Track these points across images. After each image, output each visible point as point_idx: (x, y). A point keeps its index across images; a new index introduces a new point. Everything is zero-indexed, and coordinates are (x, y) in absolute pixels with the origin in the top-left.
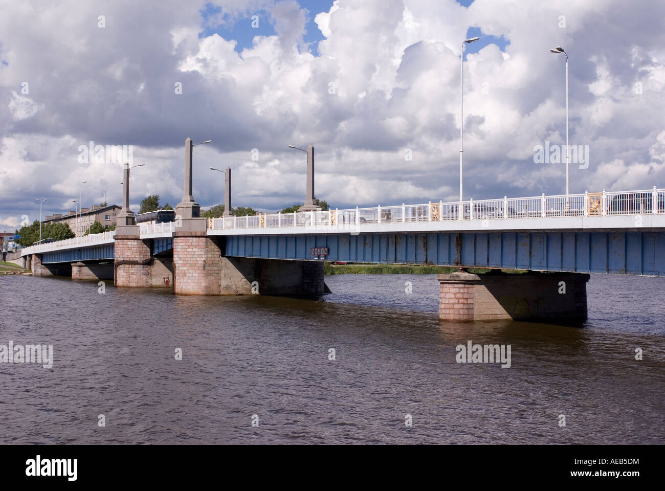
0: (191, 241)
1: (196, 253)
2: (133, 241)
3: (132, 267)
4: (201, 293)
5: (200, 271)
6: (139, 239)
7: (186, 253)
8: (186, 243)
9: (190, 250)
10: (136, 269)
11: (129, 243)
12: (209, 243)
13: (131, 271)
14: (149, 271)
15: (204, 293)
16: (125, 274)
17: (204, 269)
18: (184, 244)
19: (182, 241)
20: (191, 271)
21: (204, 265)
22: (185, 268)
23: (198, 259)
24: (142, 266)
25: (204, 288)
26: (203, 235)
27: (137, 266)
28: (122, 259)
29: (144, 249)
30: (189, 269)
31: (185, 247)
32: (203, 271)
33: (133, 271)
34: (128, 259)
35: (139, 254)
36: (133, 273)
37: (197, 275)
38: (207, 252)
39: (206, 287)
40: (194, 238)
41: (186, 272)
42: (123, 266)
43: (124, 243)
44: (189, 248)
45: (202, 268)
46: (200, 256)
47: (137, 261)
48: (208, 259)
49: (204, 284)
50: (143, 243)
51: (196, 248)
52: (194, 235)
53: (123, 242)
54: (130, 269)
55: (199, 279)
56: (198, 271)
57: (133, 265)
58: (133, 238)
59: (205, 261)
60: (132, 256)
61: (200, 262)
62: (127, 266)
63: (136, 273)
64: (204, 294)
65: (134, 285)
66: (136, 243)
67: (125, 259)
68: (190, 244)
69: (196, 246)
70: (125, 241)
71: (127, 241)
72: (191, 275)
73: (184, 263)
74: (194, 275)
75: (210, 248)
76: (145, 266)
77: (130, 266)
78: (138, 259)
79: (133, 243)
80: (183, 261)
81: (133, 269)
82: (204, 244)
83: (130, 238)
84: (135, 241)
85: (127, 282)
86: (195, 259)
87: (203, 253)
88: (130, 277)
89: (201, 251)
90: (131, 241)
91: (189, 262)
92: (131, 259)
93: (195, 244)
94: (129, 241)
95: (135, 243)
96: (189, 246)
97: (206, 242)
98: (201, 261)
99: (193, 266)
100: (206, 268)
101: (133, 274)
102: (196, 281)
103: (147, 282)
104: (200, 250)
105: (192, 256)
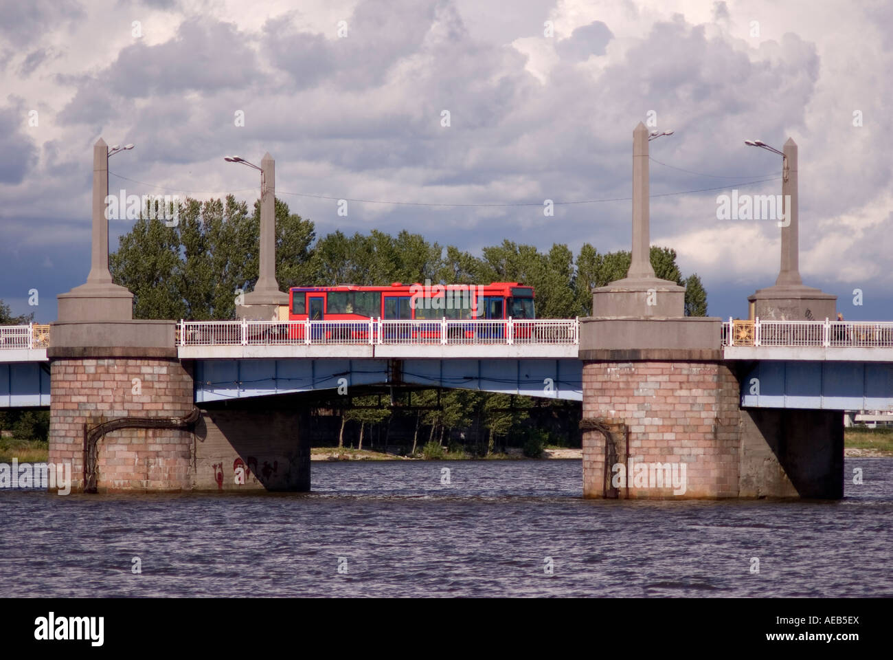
0: (685, 372)
1: (699, 400)
2: (156, 362)
3: (154, 436)
4: (709, 492)
5: (708, 443)
6: (174, 359)
7: (670, 400)
8: (673, 378)
9: (684, 393)
10: (164, 440)
11: (146, 370)
12: (724, 377)
13: (152, 448)
14: (192, 446)
15: (714, 494)
16: (132, 455)
17: (716, 437)
18: (666, 378)
19: (659, 372)
20: (685, 442)
21: (716, 429)
22: (669, 436)
23: (703, 415)
24: (177, 433)
25: (714, 482)
26: (716, 358)
27: (169, 433)
28: (125, 414)
29: (183, 385)
30: (679, 436)
31: (670, 386)
32: (713, 442)
33: (158, 448)
34: (142, 415)
35: (171, 399)
36: (157, 452)
37: (701, 451)
38: (720, 398)
39: (720, 480)
40: (693, 365)
41: (672, 444)
42: (125, 433)
43: (129, 370)
44: (681, 388)
45: (710, 436)
46: (706, 407)
47: (168, 420)
48: (724, 413)
49: (714, 473)
50: (181, 370)
51: (698, 388)
52: (696, 357)
53: (127, 366)
54: (150, 441)
55: (705, 462)
56: (703, 443)
57: (158, 432)
58: (159, 354)
59: (717, 419)
60: (154, 406)
61: (707, 422)
62: (142, 433)
63: (164, 453)
64: (716, 496)
65: (160, 485)
66: (164, 370)
67: (134, 414)
68: (684, 378)
69: (698, 385)
70: (131, 362)
71: (139, 362)
72: (686, 451)
73: (667, 422)
74: (694, 451)
75: (725, 387)
76: (184, 433)
77: (150, 433)
78: (169, 414)
79: (157, 370)
80: (664, 418)
81: (158, 440)
82: (715, 378)
83: (151, 354)
84: (163, 363)
85: (140, 477)
86: (696, 415)
87: (712, 400)
88: (148, 465)
89: (710, 395)
90: (151, 362)
91: (681, 422)
92: (152, 414)
93: (697, 379)
94: (146, 362)
95: (162, 369)
96: (681, 383)
97: (719, 375)
98: (708, 417)
99: (689, 430)
100: (718, 435)
101: (157, 454)
102: (700, 466)
103: (188, 477)
104: (706, 393)
105: (688, 407)
